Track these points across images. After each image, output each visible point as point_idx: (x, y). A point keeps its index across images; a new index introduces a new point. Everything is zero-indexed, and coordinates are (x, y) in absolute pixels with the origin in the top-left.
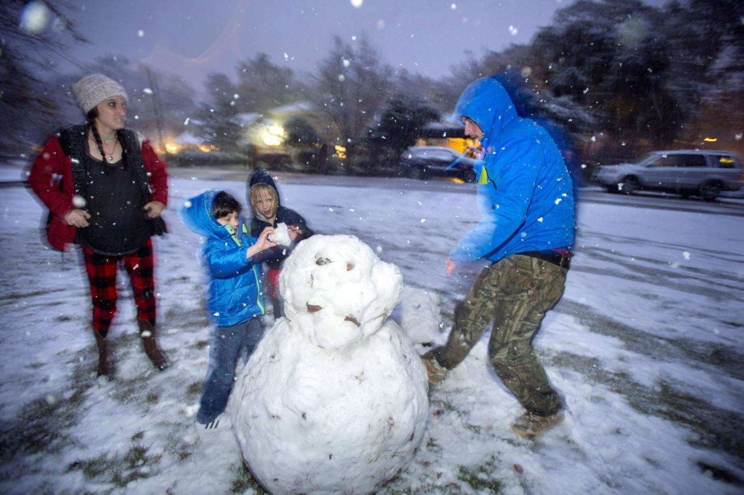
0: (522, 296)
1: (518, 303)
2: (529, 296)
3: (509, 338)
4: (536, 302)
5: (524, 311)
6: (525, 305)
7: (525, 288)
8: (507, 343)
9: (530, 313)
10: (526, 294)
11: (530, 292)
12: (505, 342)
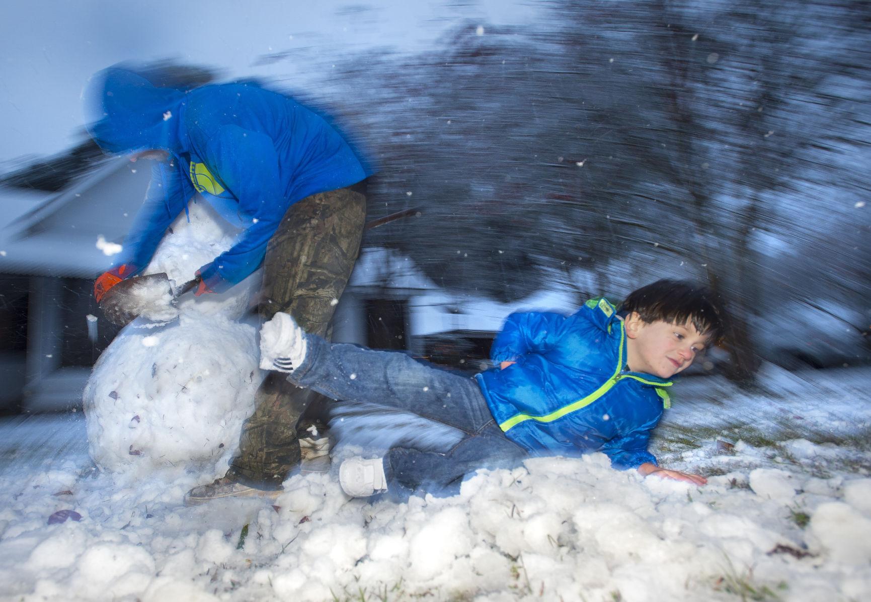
0: (304, 229)
1: (299, 239)
2: (313, 228)
3: (292, 294)
4: (321, 236)
5: (309, 249)
6: (309, 242)
7: (306, 217)
8: (290, 302)
9: (316, 254)
10: (308, 225)
11: (314, 222)
12: (287, 299)
